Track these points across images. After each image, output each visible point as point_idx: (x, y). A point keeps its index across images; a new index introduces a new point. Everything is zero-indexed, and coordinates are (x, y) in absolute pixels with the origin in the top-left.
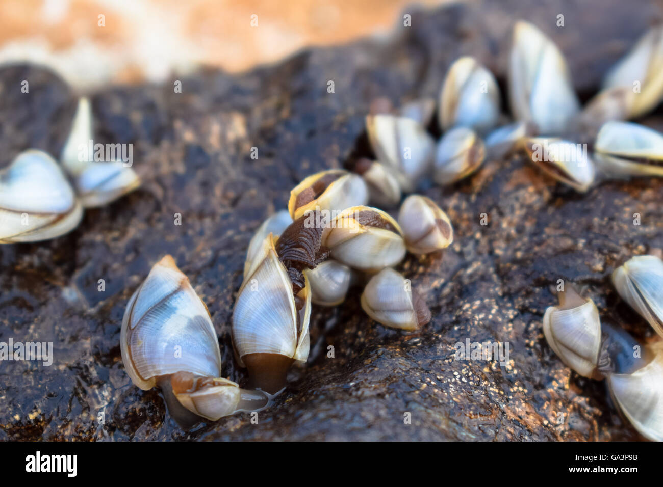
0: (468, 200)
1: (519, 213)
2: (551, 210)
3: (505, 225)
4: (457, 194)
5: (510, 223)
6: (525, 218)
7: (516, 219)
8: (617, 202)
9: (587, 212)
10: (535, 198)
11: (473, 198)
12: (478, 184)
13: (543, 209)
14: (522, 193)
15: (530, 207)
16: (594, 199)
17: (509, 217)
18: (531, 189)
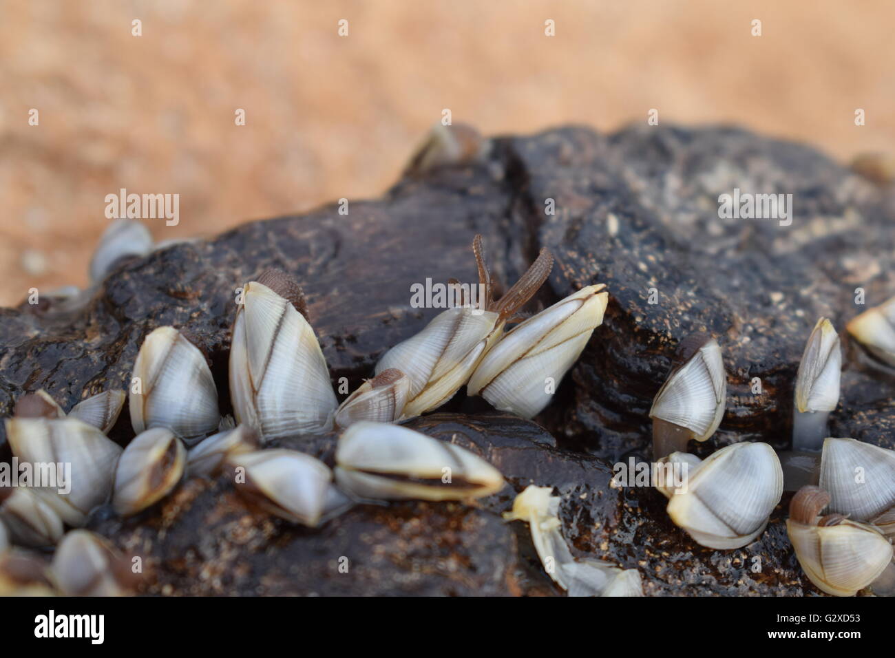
0: (154, 538)
1: (227, 555)
2: (272, 551)
3: (205, 574)
4: (139, 531)
5: (214, 571)
6: (234, 563)
7: (222, 566)
8: (365, 538)
9: (323, 553)
10: (251, 533)
11: (162, 535)
12: (170, 514)
13: (262, 550)
14: (231, 526)
15: (242, 546)
16: (333, 534)
17: (211, 563)
18: (246, 521)
